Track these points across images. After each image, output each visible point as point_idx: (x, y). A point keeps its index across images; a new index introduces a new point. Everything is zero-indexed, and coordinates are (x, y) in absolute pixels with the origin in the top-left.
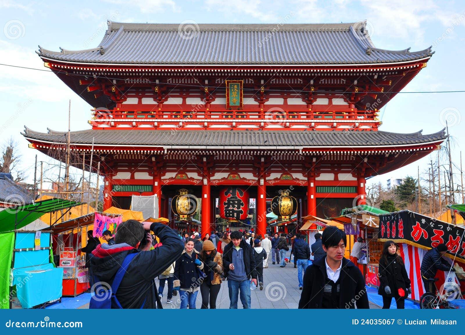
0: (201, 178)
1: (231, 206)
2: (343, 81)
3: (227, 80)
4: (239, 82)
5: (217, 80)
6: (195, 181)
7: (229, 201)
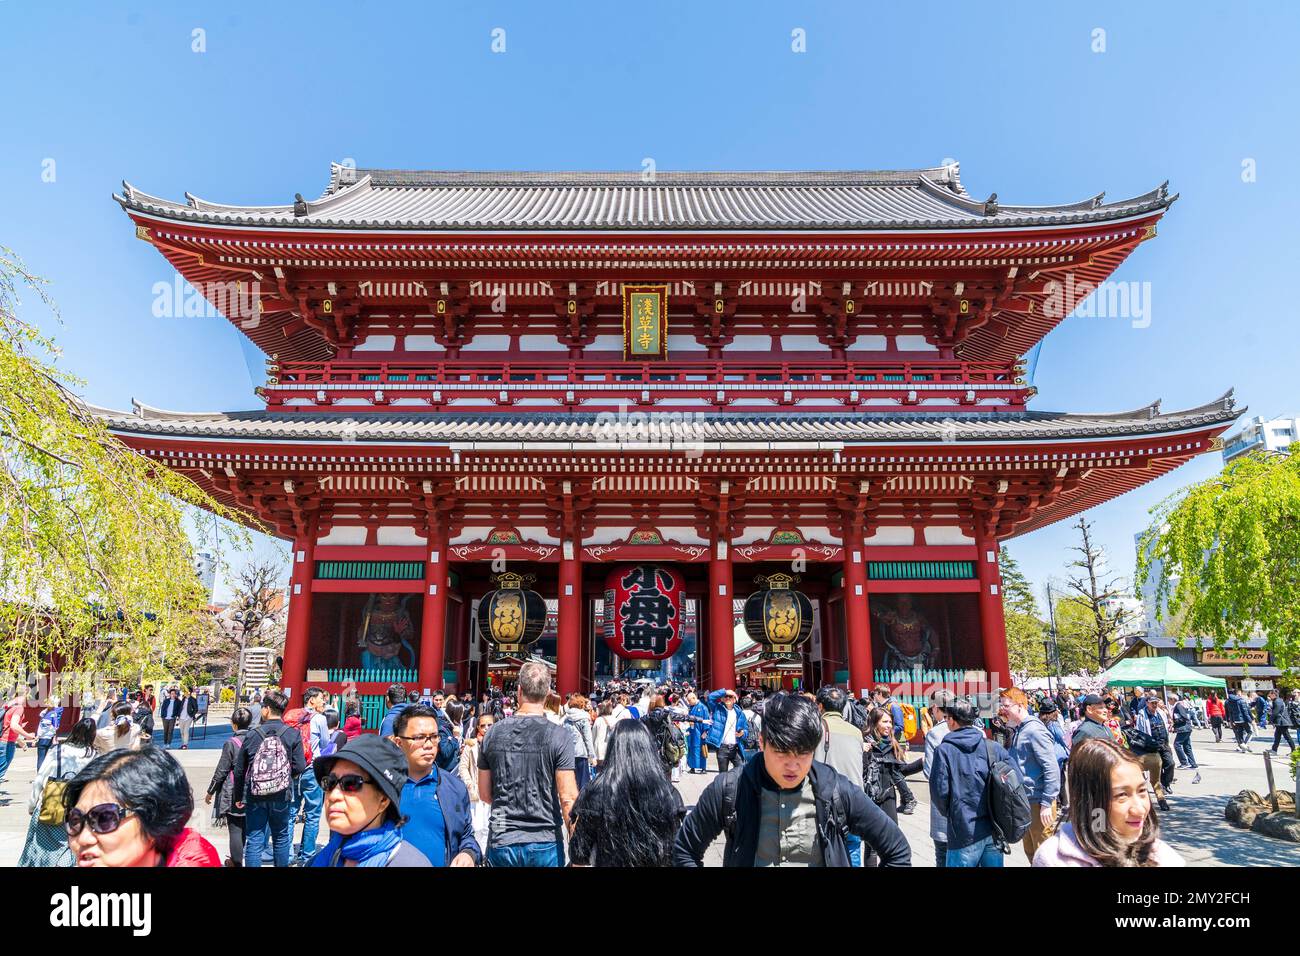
0: (557, 541)
1: (641, 616)
2: (925, 288)
3: (626, 283)
4: (657, 291)
5: (599, 286)
6: (540, 550)
7: (635, 601)
